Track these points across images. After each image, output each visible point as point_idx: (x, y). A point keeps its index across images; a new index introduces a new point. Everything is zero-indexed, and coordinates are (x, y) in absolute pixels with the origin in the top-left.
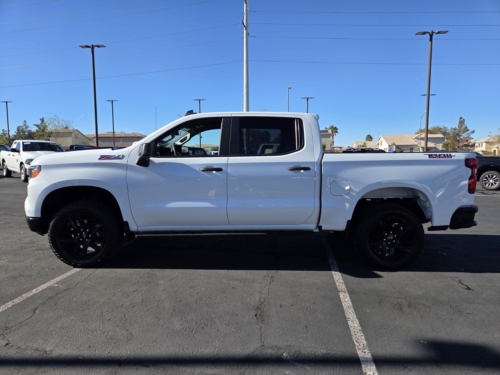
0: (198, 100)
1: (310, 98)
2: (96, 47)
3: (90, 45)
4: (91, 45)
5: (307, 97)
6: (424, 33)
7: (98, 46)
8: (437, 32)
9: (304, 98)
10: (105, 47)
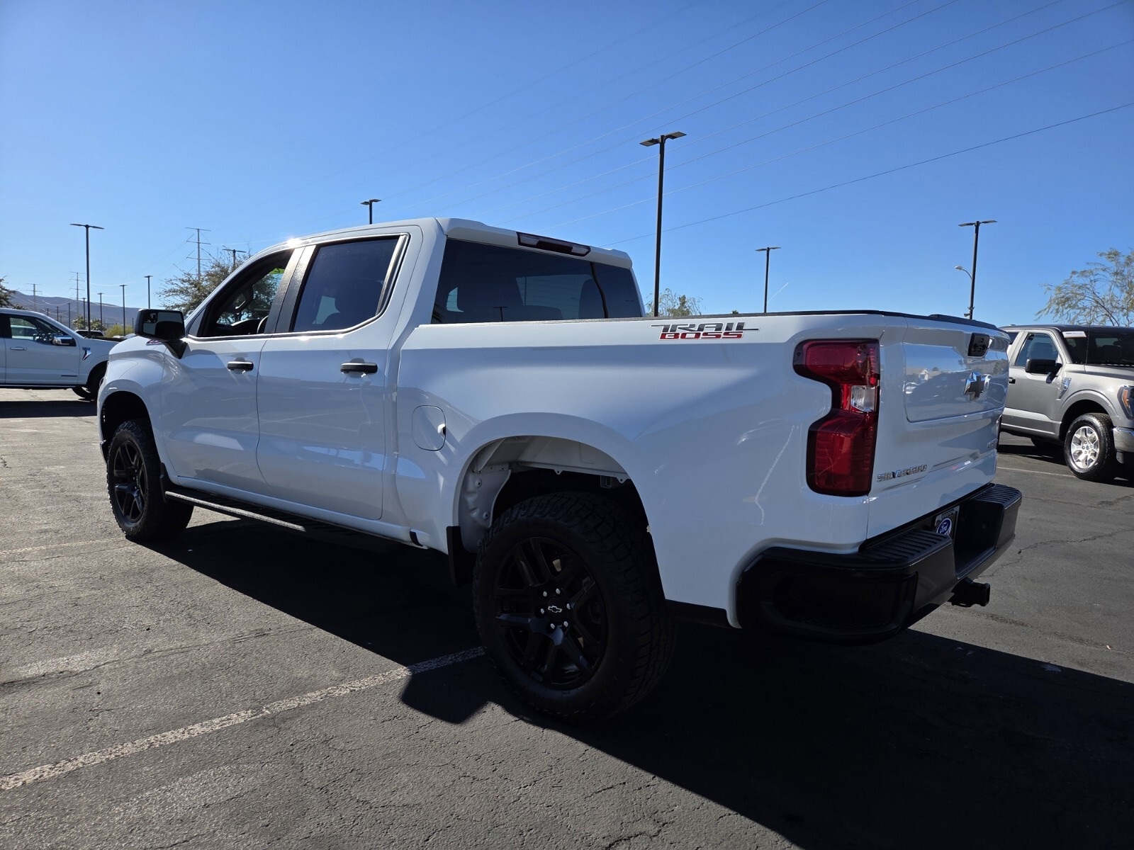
0: (972, 224)
2: (669, 139)
3: (658, 137)
4: (660, 137)
7: (672, 137)
10: (685, 135)
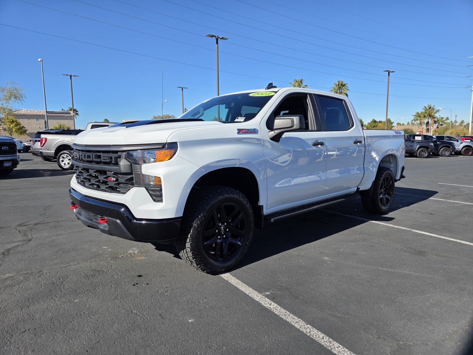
1: (74, 76)
5: (70, 75)
6: (212, 36)
8: (221, 37)
9: (66, 75)
